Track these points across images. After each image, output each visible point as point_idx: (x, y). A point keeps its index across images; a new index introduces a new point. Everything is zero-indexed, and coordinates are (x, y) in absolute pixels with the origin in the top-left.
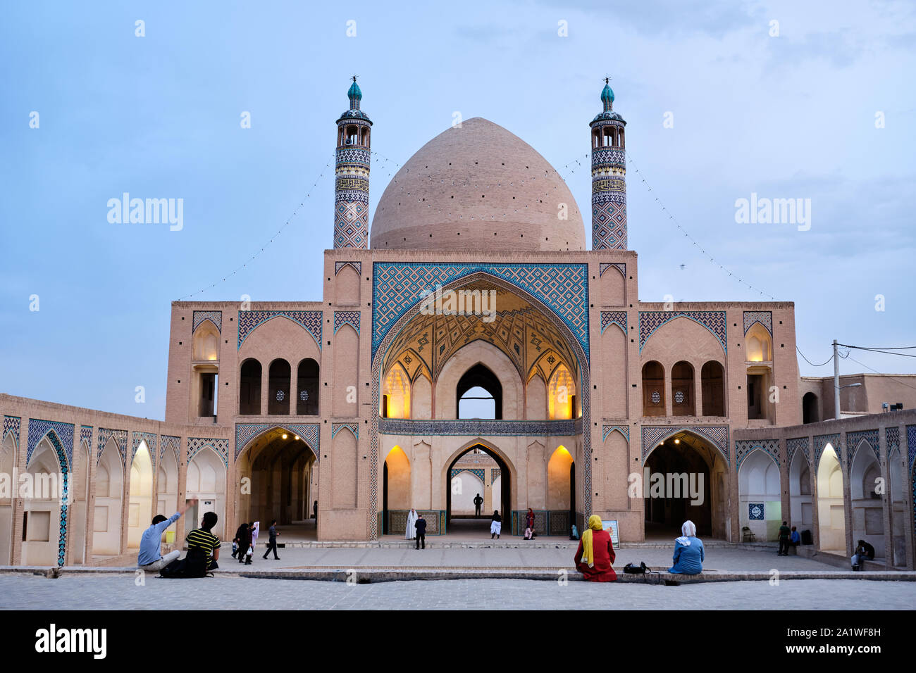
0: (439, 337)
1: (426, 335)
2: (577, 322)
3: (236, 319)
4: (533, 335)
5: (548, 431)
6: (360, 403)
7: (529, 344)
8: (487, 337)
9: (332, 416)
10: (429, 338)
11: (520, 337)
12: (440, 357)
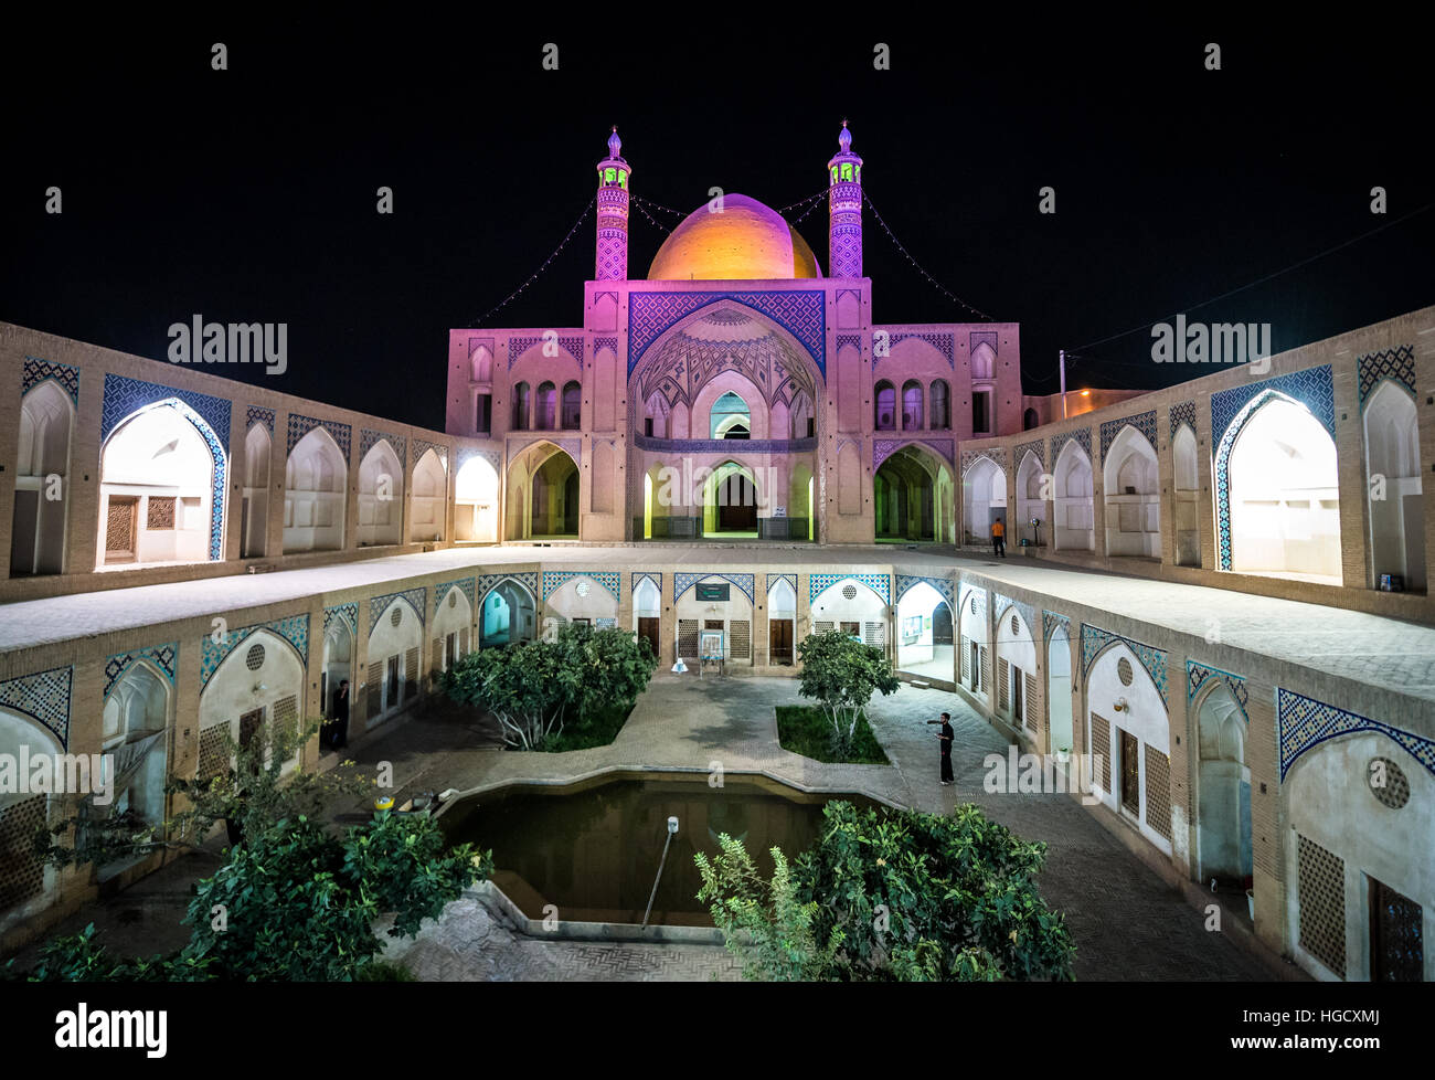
0: (693, 366)
1: (681, 363)
2: (814, 344)
3: (507, 344)
4: (776, 363)
5: (789, 449)
6: (618, 418)
7: (773, 372)
8: (736, 368)
9: (593, 430)
10: (685, 366)
11: (764, 364)
12: (695, 385)
